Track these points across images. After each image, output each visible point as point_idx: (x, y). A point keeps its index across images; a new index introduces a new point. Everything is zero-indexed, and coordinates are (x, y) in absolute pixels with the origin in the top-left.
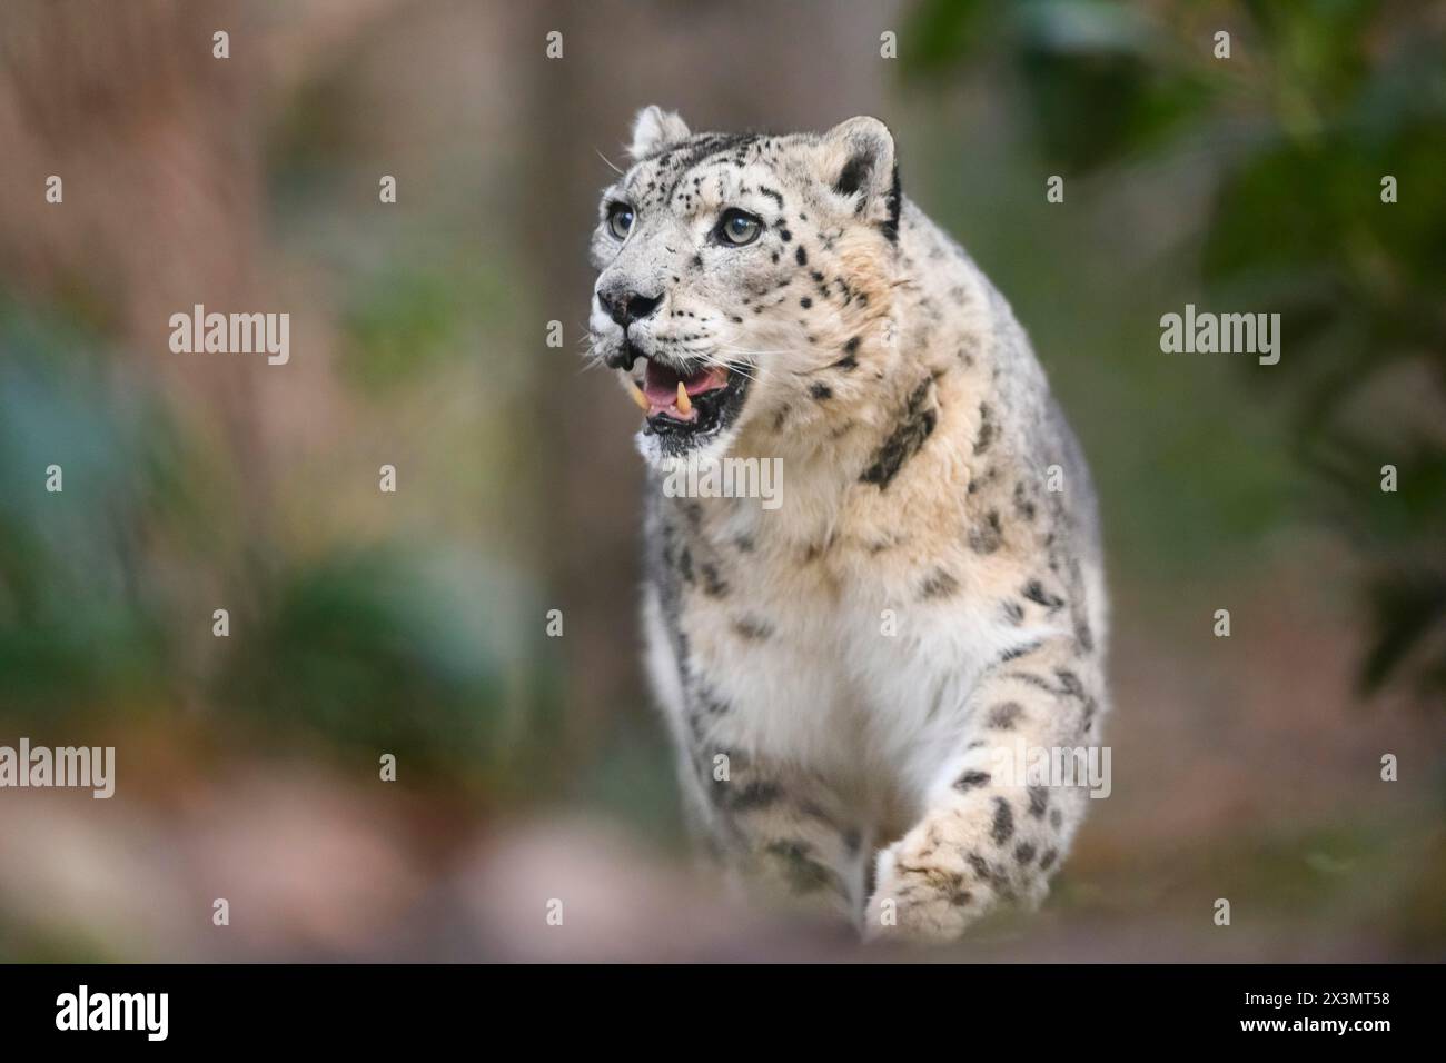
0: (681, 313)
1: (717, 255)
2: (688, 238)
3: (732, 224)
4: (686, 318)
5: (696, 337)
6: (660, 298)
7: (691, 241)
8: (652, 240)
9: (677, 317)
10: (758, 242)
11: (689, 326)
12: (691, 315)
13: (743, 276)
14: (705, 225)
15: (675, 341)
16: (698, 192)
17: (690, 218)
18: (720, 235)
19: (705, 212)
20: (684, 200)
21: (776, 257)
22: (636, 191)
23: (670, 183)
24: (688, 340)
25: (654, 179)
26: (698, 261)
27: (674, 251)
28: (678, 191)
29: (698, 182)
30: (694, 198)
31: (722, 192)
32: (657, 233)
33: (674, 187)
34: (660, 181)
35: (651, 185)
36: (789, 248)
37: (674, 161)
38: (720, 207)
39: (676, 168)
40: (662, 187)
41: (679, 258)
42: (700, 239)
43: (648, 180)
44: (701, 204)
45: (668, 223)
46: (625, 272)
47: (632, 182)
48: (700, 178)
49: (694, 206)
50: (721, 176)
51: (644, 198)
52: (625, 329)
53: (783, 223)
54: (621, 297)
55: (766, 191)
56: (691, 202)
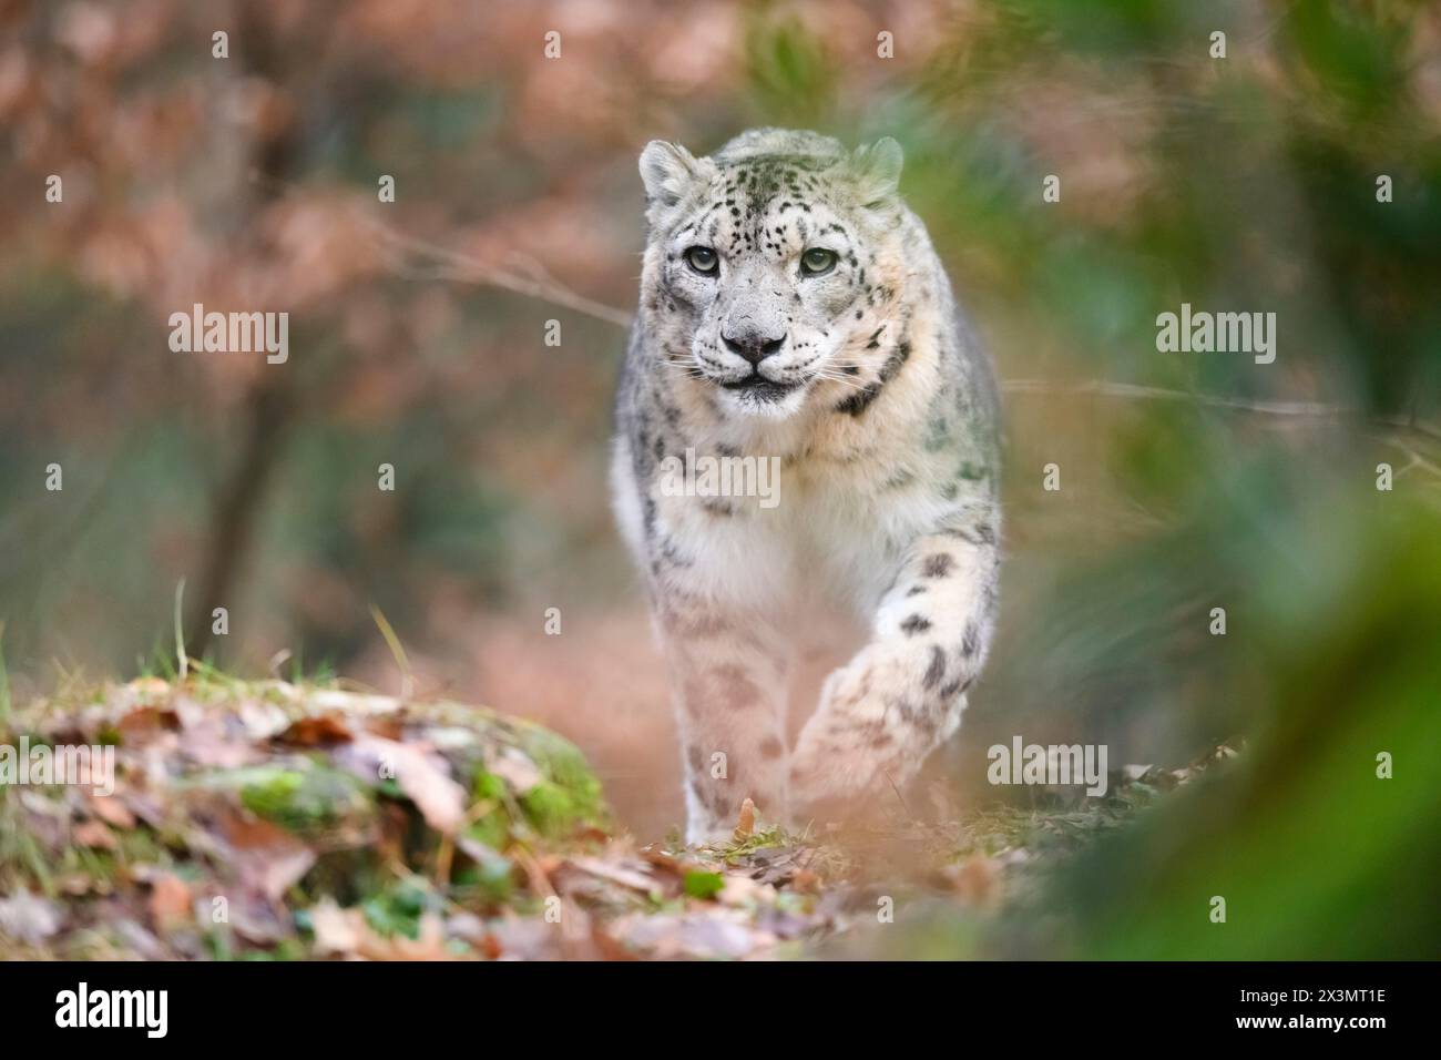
0: (800, 346)
1: (807, 287)
2: (786, 280)
3: (815, 260)
4: (804, 347)
5: (812, 360)
6: (786, 335)
7: (789, 282)
8: (761, 289)
9: (798, 349)
10: (836, 271)
11: (806, 354)
12: (807, 345)
13: (829, 302)
14: (794, 266)
15: (797, 368)
16: (784, 241)
17: (783, 264)
18: (805, 271)
19: (793, 257)
20: (774, 249)
21: (851, 283)
22: (723, 240)
23: (751, 233)
24: (806, 364)
25: (735, 229)
26: (797, 297)
27: (780, 295)
28: (764, 240)
29: (779, 231)
30: (783, 246)
31: (803, 236)
32: (761, 279)
33: (755, 235)
34: (741, 230)
35: (734, 235)
36: (857, 270)
37: (743, 209)
38: (803, 249)
39: (749, 216)
40: (747, 237)
41: (785, 299)
42: (793, 279)
43: (731, 231)
44: (790, 250)
45: (765, 269)
46: (754, 321)
47: (713, 232)
48: (781, 228)
49: (784, 254)
50: (798, 223)
51: (732, 247)
52: (755, 364)
53: (851, 252)
54: (756, 343)
55: (837, 228)
56: (781, 250)
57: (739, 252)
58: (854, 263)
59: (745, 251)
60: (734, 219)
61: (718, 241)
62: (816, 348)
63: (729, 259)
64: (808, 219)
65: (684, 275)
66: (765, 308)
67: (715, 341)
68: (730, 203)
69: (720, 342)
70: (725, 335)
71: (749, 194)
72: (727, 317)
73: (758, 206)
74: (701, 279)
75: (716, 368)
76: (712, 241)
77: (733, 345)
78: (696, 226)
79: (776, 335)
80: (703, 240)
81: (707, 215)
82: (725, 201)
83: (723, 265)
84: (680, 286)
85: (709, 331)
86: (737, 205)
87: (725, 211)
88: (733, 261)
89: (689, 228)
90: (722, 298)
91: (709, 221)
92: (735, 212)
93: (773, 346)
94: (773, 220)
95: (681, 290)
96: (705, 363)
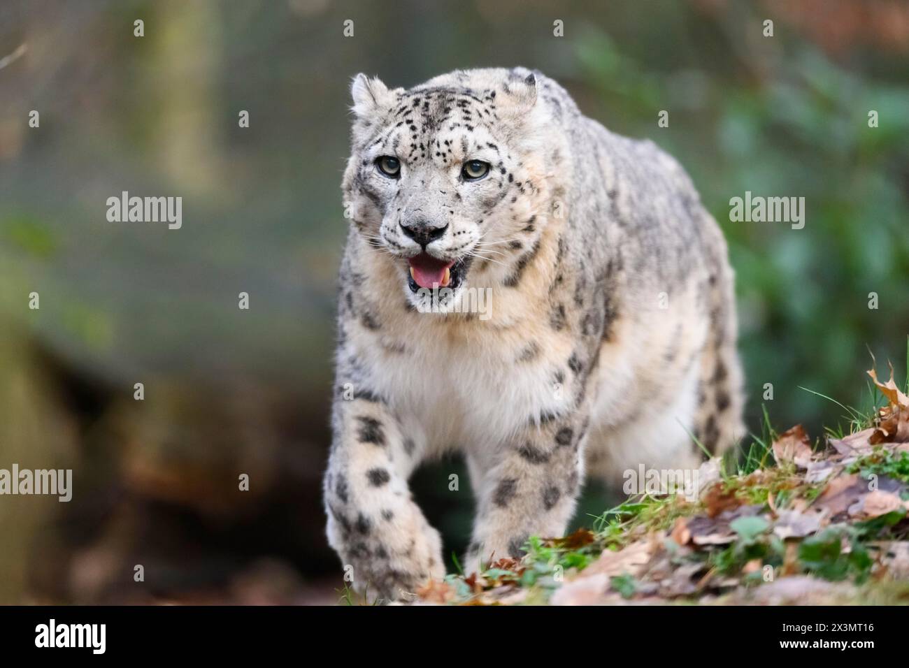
0: (459, 233)
1: (466, 188)
2: (449, 182)
3: (473, 169)
4: (462, 234)
5: (467, 244)
6: (447, 226)
7: (451, 184)
8: (430, 188)
9: (457, 235)
10: (488, 177)
11: (463, 238)
12: (464, 232)
13: (484, 200)
14: (456, 172)
15: (456, 249)
16: (450, 151)
17: (447, 169)
18: (465, 176)
19: (456, 164)
20: (441, 157)
21: (500, 185)
22: (404, 150)
23: (425, 144)
24: (463, 247)
25: (413, 141)
26: (458, 196)
27: (444, 193)
28: (435, 149)
29: (447, 143)
30: (448, 155)
31: (465, 150)
32: (430, 181)
33: (428, 145)
34: (417, 142)
35: (412, 145)
36: (506, 177)
37: (419, 127)
38: (464, 159)
39: (424, 131)
40: (422, 147)
41: (449, 197)
42: (455, 181)
43: (410, 143)
44: (453, 158)
45: (435, 173)
46: (423, 213)
47: (396, 144)
48: (449, 141)
49: (449, 161)
50: (462, 139)
51: (410, 155)
52: (424, 246)
53: (501, 163)
54: (425, 230)
55: (491, 146)
56: (446, 158)
57: (416, 159)
58: (503, 171)
59: (420, 158)
60: (412, 133)
61: (400, 150)
62: (472, 235)
63: (408, 164)
64: (471, 137)
65: (374, 176)
66: (432, 203)
67: (395, 226)
68: (409, 122)
69: (399, 228)
70: (402, 223)
71: (424, 115)
72: (404, 209)
73: (431, 124)
74: (387, 180)
75: (396, 247)
76: (395, 151)
77: (408, 231)
78: (383, 140)
79: (439, 224)
80: (389, 151)
81: (392, 131)
82: (405, 120)
83: (404, 169)
84: (370, 183)
85: (391, 218)
86: (415, 124)
87: (405, 128)
88: (411, 167)
89: (378, 142)
90: (401, 194)
91: (394, 135)
92: (413, 128)
93: (438, 233)
94: (442, 135)
95: (371, 187)
96: (388, 243)
